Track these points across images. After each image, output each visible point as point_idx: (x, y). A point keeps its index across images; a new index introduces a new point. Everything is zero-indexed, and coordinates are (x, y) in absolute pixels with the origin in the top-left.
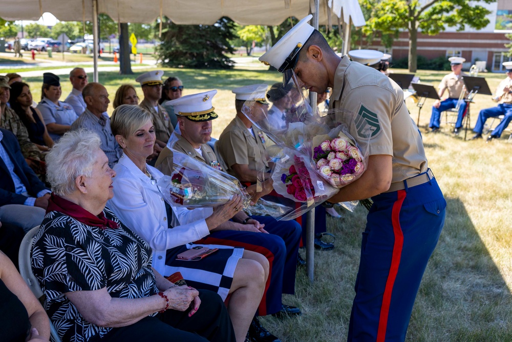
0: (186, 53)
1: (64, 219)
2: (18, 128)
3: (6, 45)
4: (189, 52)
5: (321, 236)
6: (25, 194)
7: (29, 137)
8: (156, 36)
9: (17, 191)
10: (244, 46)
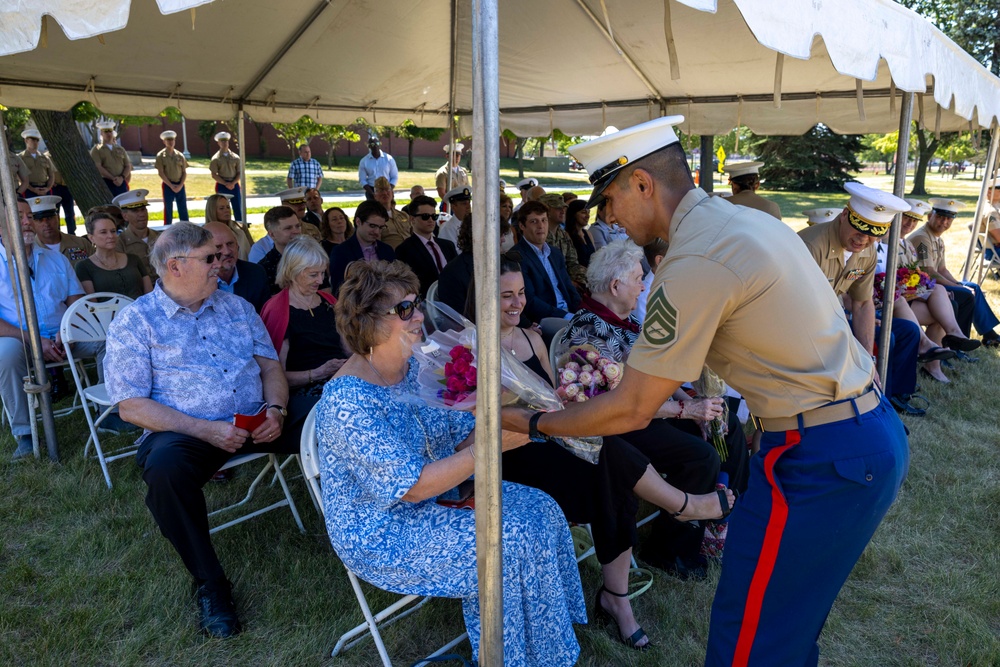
0: (790, 171)
1: (590, 315)
2: (568, 249)
3: (571, 164)
4: (795, 169)
5: (909, 398)
6: (566, 310)
7: (578, 260)
8: (750, 149)
9: (559, 306)
10: (883, 160)
